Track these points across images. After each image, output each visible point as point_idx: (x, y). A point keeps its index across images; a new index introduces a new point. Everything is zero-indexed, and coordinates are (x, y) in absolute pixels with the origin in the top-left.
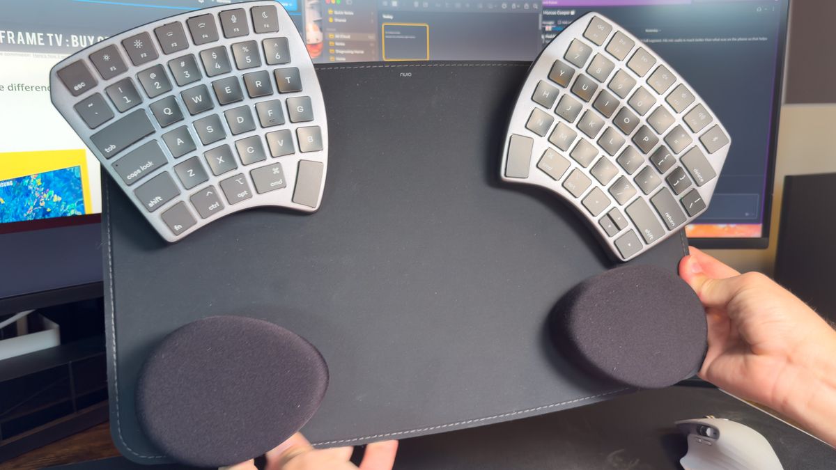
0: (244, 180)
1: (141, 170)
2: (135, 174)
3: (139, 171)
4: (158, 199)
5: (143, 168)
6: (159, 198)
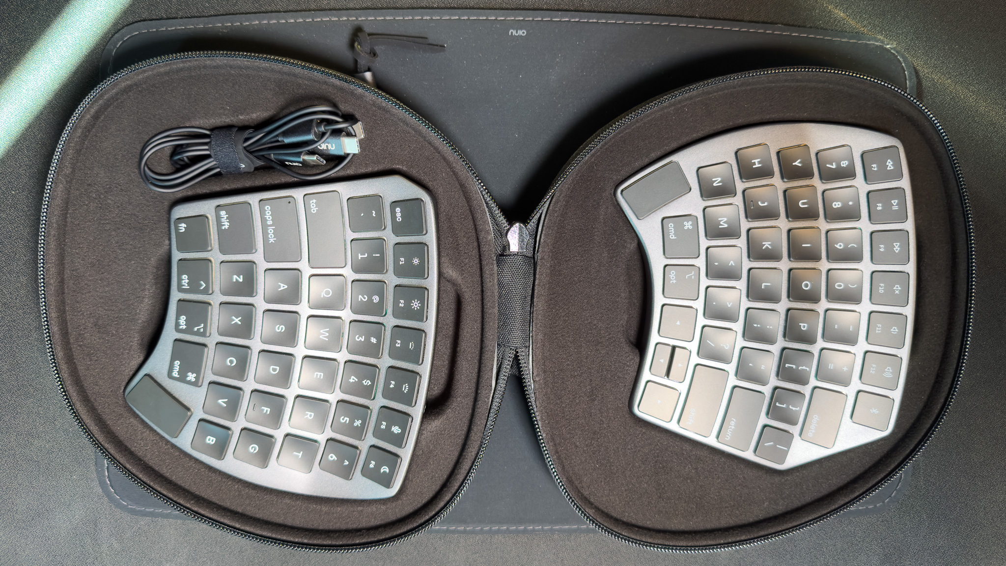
0: (198, 333)
1: (271, 226)
2: (269, 216)
3: (270, 222)
4: (226, 225)
5: (271, 231)
6: (227, 227)
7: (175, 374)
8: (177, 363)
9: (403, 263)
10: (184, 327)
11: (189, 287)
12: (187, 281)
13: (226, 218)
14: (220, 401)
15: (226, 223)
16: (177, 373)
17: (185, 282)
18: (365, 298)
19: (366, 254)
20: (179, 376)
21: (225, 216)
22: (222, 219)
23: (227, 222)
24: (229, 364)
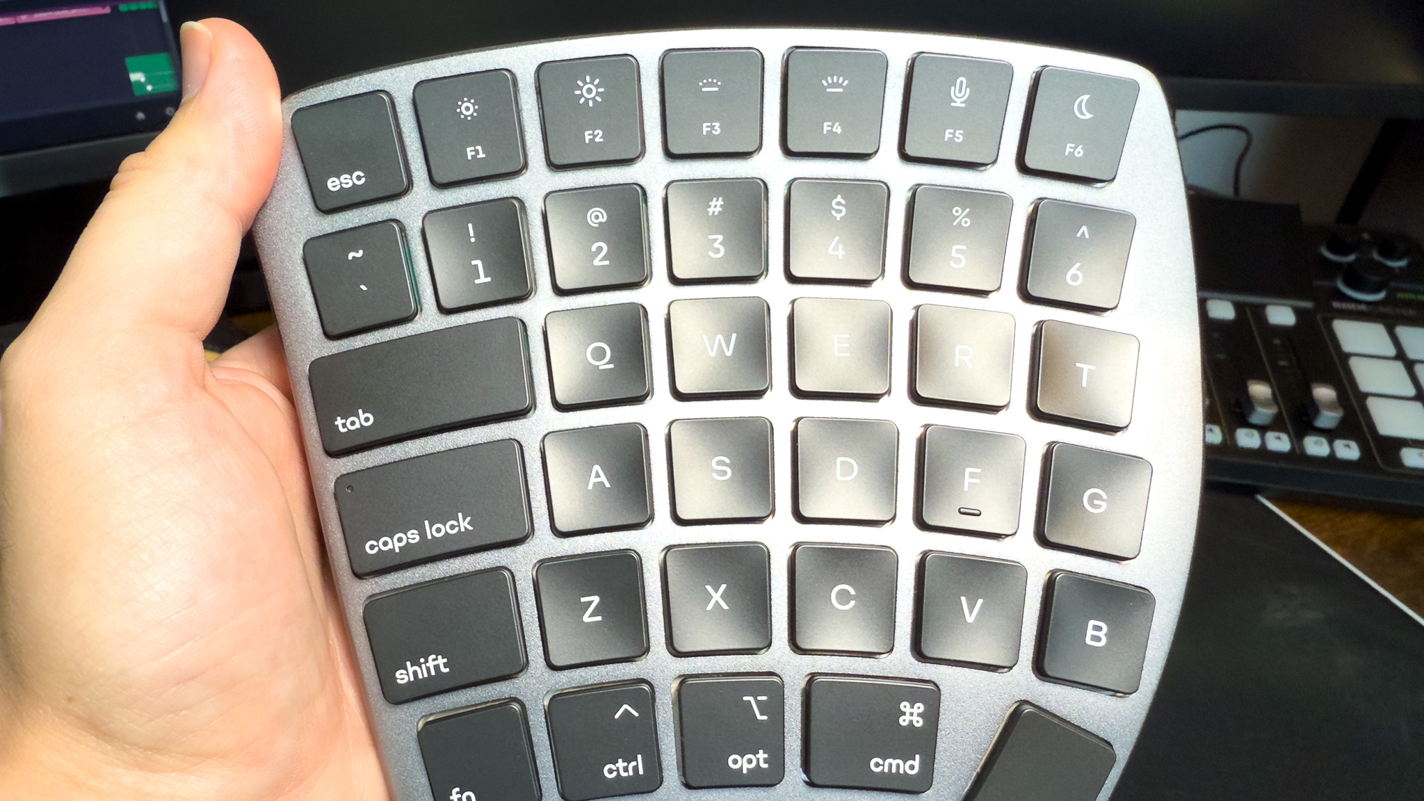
0: (776, 707)
1: (422, 534)
2: (393, 544)
3: (413, 536)
4: (436, 663)
5: (435, 531)
6: (441, 661)
7: (912, 766)
8: (878, 765)
9: (479, 148)
10: (762, 755)
11: (639, 757)
12: (621, 764)
13: (416, 668)
14: (970, 619)
15: (431, 664)
16: (910, 762)
17: (626, 769)
18: (600, 249)
19: (474, 263)
20: (917, 757)
21: (411, 669)
22: (420, 677)
23: (426, 661)
24: (852, 603)
